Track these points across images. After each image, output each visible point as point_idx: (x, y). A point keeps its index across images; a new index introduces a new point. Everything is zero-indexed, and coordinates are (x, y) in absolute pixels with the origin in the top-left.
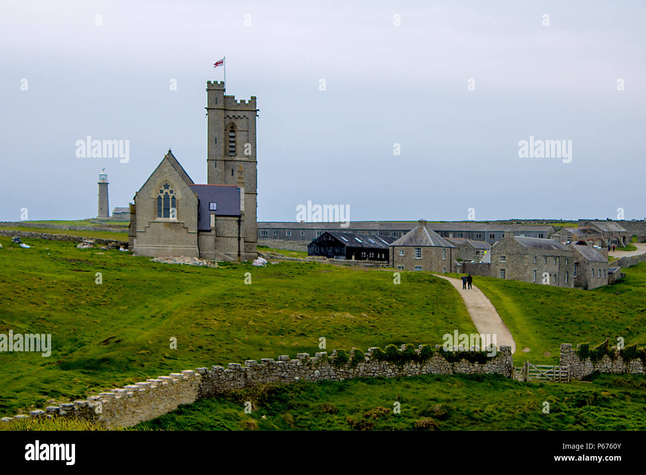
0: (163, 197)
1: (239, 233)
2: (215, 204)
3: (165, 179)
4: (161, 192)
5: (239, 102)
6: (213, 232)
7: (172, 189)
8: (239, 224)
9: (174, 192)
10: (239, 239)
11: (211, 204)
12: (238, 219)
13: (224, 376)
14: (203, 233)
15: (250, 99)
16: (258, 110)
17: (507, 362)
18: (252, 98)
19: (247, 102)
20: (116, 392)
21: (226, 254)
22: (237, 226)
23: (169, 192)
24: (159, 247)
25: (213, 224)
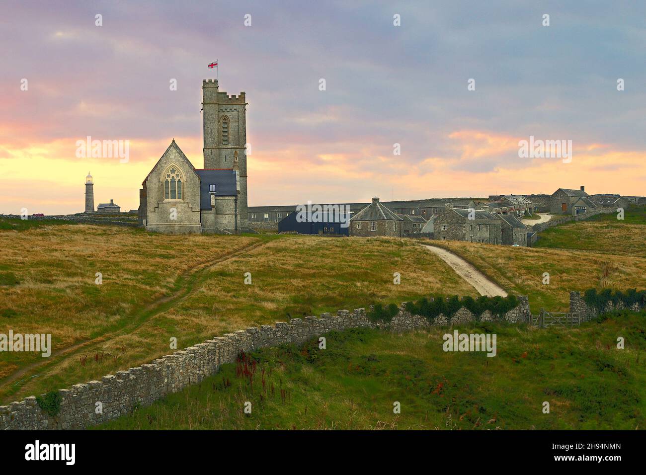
0: (170, 181)
1: (236, 211)
2: (214, 186)
3: (171, 164)
4: (169, 176)
5: (230, 97)
6: (213, 210)
7: (177, 173)
8: (236, 203)
9: (180, 176)
10: (236, 216)
11: (211, 186)
12: (235, 198)
13: (272, 335)
14: (205, 211)
15: (240, 95)
16: (247, 104)
17: (525, 311)
18: (242, 93)
19: (237, 97)
20: (179, 354)
21: (225, 230)
22: (234, 204)
23: (175, 176)
24: (167, 225)
25: (213, 203)
